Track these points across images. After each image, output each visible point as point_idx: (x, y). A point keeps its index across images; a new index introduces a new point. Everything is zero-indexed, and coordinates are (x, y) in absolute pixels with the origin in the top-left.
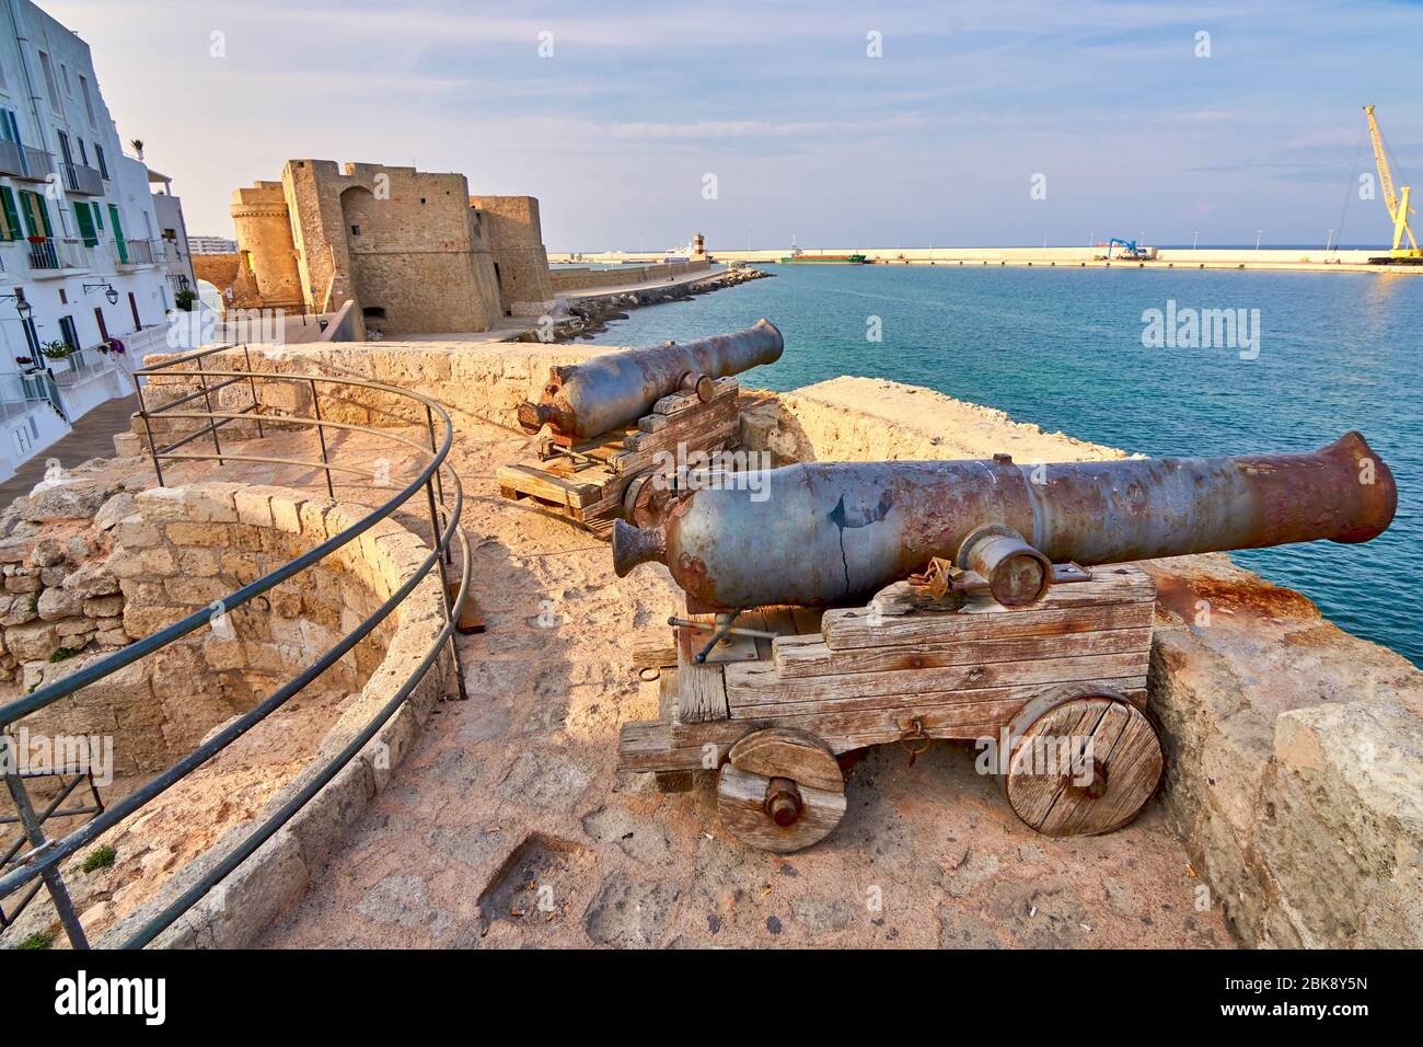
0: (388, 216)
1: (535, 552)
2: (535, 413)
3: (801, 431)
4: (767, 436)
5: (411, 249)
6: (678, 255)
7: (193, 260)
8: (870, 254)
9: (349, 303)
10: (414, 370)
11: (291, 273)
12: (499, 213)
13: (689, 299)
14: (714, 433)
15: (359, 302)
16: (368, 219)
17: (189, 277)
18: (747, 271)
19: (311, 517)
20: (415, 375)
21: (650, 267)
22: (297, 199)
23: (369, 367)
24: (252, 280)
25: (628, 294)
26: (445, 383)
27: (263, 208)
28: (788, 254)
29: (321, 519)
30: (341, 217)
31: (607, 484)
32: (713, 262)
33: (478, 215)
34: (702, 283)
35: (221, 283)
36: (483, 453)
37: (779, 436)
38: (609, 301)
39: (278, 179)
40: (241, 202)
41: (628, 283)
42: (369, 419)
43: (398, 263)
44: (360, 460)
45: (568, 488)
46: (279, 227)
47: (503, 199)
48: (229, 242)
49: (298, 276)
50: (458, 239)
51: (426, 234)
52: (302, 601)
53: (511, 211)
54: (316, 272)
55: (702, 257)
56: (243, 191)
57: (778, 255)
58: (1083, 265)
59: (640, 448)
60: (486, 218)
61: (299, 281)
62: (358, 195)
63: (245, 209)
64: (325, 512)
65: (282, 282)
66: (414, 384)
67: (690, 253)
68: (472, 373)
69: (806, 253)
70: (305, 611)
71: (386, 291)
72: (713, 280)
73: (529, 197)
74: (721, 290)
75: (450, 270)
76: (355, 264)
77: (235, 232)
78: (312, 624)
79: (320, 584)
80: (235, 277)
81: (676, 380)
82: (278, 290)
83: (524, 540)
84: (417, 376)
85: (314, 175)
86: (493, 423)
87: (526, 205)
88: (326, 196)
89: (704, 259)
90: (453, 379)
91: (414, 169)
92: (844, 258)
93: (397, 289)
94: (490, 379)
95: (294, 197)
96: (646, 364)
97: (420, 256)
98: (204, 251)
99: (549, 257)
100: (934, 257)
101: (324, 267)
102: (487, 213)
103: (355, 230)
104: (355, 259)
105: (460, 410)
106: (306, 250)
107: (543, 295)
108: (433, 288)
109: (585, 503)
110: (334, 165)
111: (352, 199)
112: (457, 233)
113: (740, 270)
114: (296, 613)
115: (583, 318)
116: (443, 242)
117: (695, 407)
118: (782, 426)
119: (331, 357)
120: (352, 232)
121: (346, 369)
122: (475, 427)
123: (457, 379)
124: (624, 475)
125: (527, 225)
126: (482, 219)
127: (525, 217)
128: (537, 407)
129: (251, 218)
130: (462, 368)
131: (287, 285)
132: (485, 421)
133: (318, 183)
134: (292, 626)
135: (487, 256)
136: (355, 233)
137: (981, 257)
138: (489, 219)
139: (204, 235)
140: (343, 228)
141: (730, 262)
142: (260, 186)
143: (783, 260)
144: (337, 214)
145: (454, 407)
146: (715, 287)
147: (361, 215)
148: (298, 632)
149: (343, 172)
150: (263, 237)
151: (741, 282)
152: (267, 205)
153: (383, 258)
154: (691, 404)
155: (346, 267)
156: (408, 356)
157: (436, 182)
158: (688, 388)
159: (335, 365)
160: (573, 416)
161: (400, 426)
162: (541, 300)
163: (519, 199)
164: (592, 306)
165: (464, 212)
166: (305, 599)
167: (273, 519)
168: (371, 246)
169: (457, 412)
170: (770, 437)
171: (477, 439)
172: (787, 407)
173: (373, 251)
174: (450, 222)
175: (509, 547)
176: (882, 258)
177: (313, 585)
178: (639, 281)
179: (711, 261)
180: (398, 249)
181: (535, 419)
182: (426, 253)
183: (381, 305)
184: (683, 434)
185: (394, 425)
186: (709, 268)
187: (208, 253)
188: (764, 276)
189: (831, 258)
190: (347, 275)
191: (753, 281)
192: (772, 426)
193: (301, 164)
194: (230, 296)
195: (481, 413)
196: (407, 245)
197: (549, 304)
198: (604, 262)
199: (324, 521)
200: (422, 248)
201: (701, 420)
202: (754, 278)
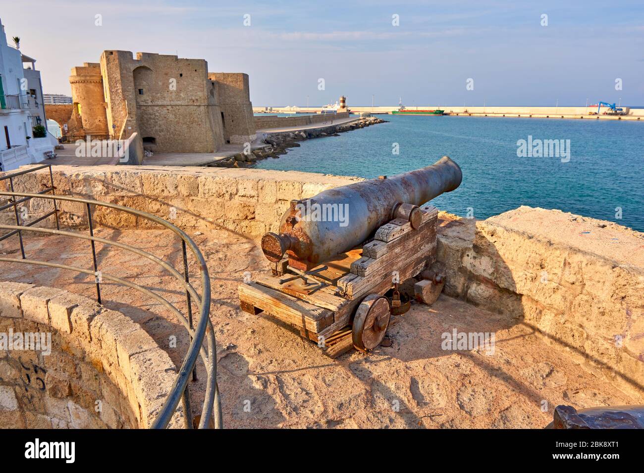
0: (160, 83)
1: (271, 368)
2: (278, 244)
3: (499, 256)
4: (462, 257)
5: (172, 103)
6: (330, 109)
7: (45, 107)
8: (447, 110)
9: (135, 134)
10: (171, 189)
11: (102, 116)
12: (225, 83)
13: (336, 135)
14: (419, 254)
15: (141, 134)
16: (149, 85)
17: (42, 118)
18: (372, 119)
19: (79, 322)
20: (172, 191)
21: (313, 116)
22: (108, 73)
23: (138, 184)
24: (79, 120)
25: (300, 131)
26: (194, 198)
27: (88, 78)
28: (396, 109)
29: (86, 324)
30: (132, 84)
31: (339, 308)
32: (351, 113)
33: (213, 84)
34: (344, 126)
35: (61, 122)
36: (221, 255)
37: (475, 258)
38: (289, 136)
39: (99, 62)
40: (76, 75)
41: (299, 125)
42: (137, 222)
43: (165, 111)
44: (127, 258)
45: (305, 313)
46: (97, 89)
47: (228, 74)
48: (69, 98)
49: (106, 118)
50: (200, 98)
51: (182, 95)
52: (70, 387)
53: (232, 82)
54: (116, 115)
55: (344, 110)
56: (77, 68)
57: (390, 109)
58: (582, 118)
59: (366, 273)
60: (217, 85)
61: (106, 121)
62: (143, 71)
63: (77, 79)
64: (90, 319)
65: (97, 121)
66: (172, 198)
67: (337, 108)
68: (214, 191)
69: (407, 108)
70: (71, 394)
71: (157, 128)
72: (351, 124)
73: (243, 74)
74: (356, 130)
75: (195, 116)
76: (139, 111)
77: (71, 92)
78: (77, 406)
79: (85, 376)
80: (69, 118)
81: (391, 209)
82: (94, 126)
83: (260, 352)
84: (173, 192)
85: (118, 59)
86: (228, 230)
87: (241, 78)
88: (125, 72)
89: (346, 111)
90: (199, 195)
91: (176, 57)
92: (431, 112)
93: (163, 127)
94: (227, 196)
95: (106, 71)
96: (369, 197)
97: (177, 107)
98: (54, 102)
99: (254, 109)
100: (486, 112)
101: (122, 113)
102: (218, 83)
103: (140, 91)
104: (140, 109)
105: (203, 219)
106: (111, 103)
107: (249, 132)
108: (185, 126)
109: (321, 328)
110: (130, 54)
111: (140, 73)
112: (200, 94)
113: (367, 118)
114: (65, 395)
115: (273, 145)
116: (191, 99)
117: (408, 234)
118: (478, 250)
119: (112, 177)
120: (138, 93)
121: (122, 186)
122: (214, 231)
123: (203, 195)
124: (353, 298)
125: (241, 90)
126: (215, 86)
127: (240, 85)
128: (279, 237)
129: (81, 84)
130: (206, 187)
131: (99, 123)
132: (222, 228)
133: (120, 64)
134: (62, 404)
135: (217, 107)
136: (140, 93)
137: (528, 112)
138: (219, 87)
139: (55, 94)
140: (134, 90)
141: (361, 113)
142: (87, 65)
143: (393, 112)
144: (131, 82)
145: (199, 216)
146: (352, 128)
147: (144, 83)
148: (66, 409)
149: (135, 58)
150: (87, 95)
151: (368, 125)
152: (91, 76)
153: (156, 108)
154: (406, 231)
155: (134, 113)
156: (167, 178)
157: (189, 64)
158: (402, 217)
159: (114, 183)
160: (310, 245)
161: (159, 228)
162: (248, 134)
163: (238, 74)
164: (278, 138)
165: (205, 82)
166: (72, 385)
167: (50, 318)
168: (150, 101)
169: (201, 220)
170: (465, 258)
171: (216, 241)
172: (484, 234)
173: (150, 104)
174: (196, 87)
175: (247, 359)
176: (454, 111)
177: (78, 376)
178: (307, 124)
179: (350, 113)
180: (165, 103)
181: (277, 249)
182: (181, 105)
183: (153, 136)
184: (398, 257)
185: (155, 228)
186: (349, 117)
187: (57, 104)
188: (382, 122)
189: (423, 112)
190: (135, 118)
191: (376, 125)
192: (467, 249)
193: (111, 53)
194: (66, 129)
195: (219, 221)
196: (170, 101)
197: (253, 137)
198: (285, 112)
199: (89, 326)
200: (179, 103)
201: (410, 244)
202: (376, 123)
